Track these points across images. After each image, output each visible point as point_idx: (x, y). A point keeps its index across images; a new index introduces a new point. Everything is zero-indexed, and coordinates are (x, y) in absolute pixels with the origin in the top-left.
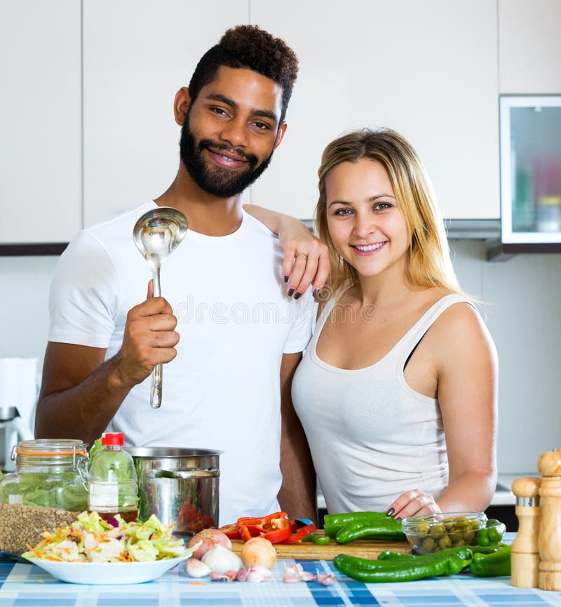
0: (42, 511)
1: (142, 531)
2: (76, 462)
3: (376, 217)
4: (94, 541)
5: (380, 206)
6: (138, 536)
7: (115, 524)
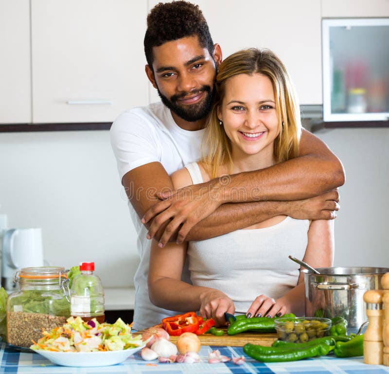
0: (38, 317)
1: (113, 330)
2: (61, 282)
3: (262, 114)
4: (80, 337)
5: (264, 107)
6: (111, 333)
7: (93, 325)
